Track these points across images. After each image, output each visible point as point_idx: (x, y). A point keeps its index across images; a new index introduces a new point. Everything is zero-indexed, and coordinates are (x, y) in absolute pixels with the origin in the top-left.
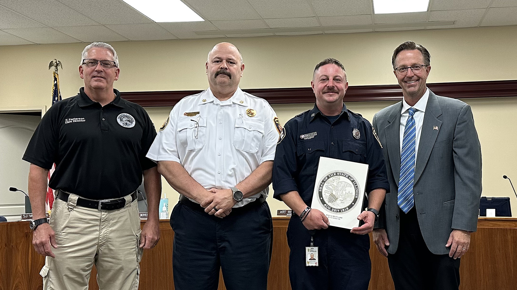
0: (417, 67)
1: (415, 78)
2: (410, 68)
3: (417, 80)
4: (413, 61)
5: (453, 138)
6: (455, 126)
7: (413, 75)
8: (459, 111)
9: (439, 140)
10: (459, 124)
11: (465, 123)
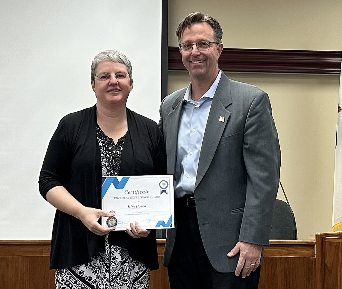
0: (204, 44)
1: (202, 57)
2: (196, 44)
3: (204, 60)
4: (201, 36)
5: (242, 133)
6: (245, 119)
7: (199, 53)
8: (252, 100)
9: (226, 135)
10: (250, 116)
11: (258, 115)
